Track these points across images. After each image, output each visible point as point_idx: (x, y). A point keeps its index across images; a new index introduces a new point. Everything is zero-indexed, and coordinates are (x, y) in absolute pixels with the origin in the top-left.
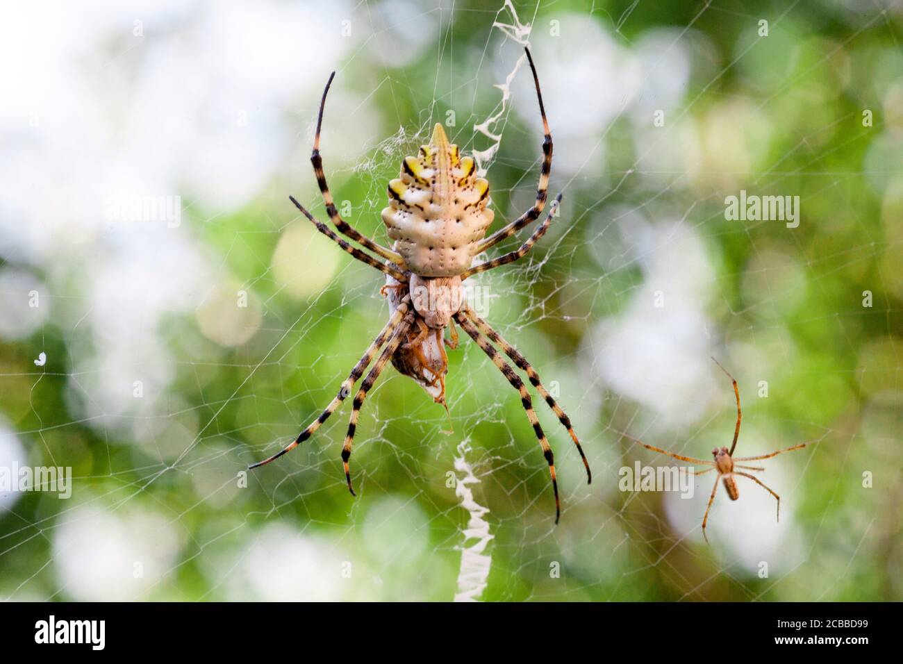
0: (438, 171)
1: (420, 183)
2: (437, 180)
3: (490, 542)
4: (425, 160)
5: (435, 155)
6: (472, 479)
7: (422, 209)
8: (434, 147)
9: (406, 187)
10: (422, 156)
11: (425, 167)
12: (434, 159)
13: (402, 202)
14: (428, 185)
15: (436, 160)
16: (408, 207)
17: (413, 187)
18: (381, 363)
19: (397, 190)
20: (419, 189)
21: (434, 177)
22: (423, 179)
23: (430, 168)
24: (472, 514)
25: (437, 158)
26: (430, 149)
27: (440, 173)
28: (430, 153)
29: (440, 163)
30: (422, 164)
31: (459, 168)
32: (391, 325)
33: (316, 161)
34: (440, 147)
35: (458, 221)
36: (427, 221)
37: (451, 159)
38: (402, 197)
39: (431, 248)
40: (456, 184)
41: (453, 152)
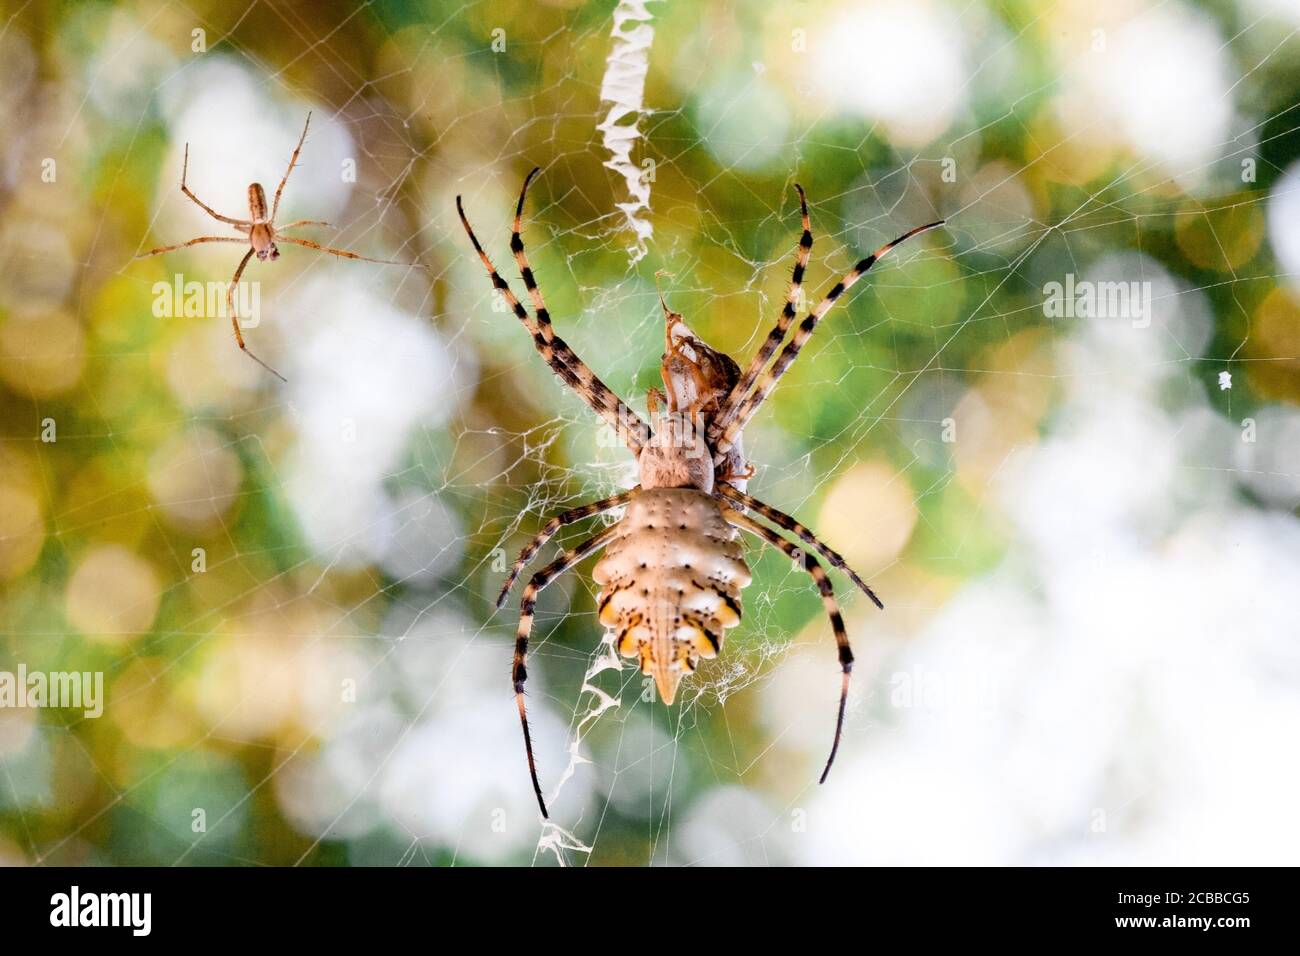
0: (671, 636)
1: (696, 620)
2: (672, 624)
3: (602, 120)
4: (689, 653)
5: (675, 660)
6: (628, 208)
7: (694, 583)
8: (675, 671)
9: (716, 616)
10: (692, 658)
11: (688, 642)
12: (676, 653)
13: (722, 594)
14: (685, 617)
15: (672, 651)
16: (714, 587)
17: (706, 615)
18: (757, 368)
19: (729, 610)
20: (698, 612)
21: (676, 628)
22: (692, 625)
23: (681, 640)
24: (627, 159)
25: (672, 656)
26: (681, 669)
27: (667, 633)
28: (681, 663)
29: (668, 648)
30: (693, 647)
31: (640, 641)
32: (740, 421)
33: (846, 656)
34: (666, 670)
35: (644, 566)
36: (687, 567)
37: (652, 653)
38: (721, 601)
39: (683, 527)
40: (645, 618)
41: (648, 664)
